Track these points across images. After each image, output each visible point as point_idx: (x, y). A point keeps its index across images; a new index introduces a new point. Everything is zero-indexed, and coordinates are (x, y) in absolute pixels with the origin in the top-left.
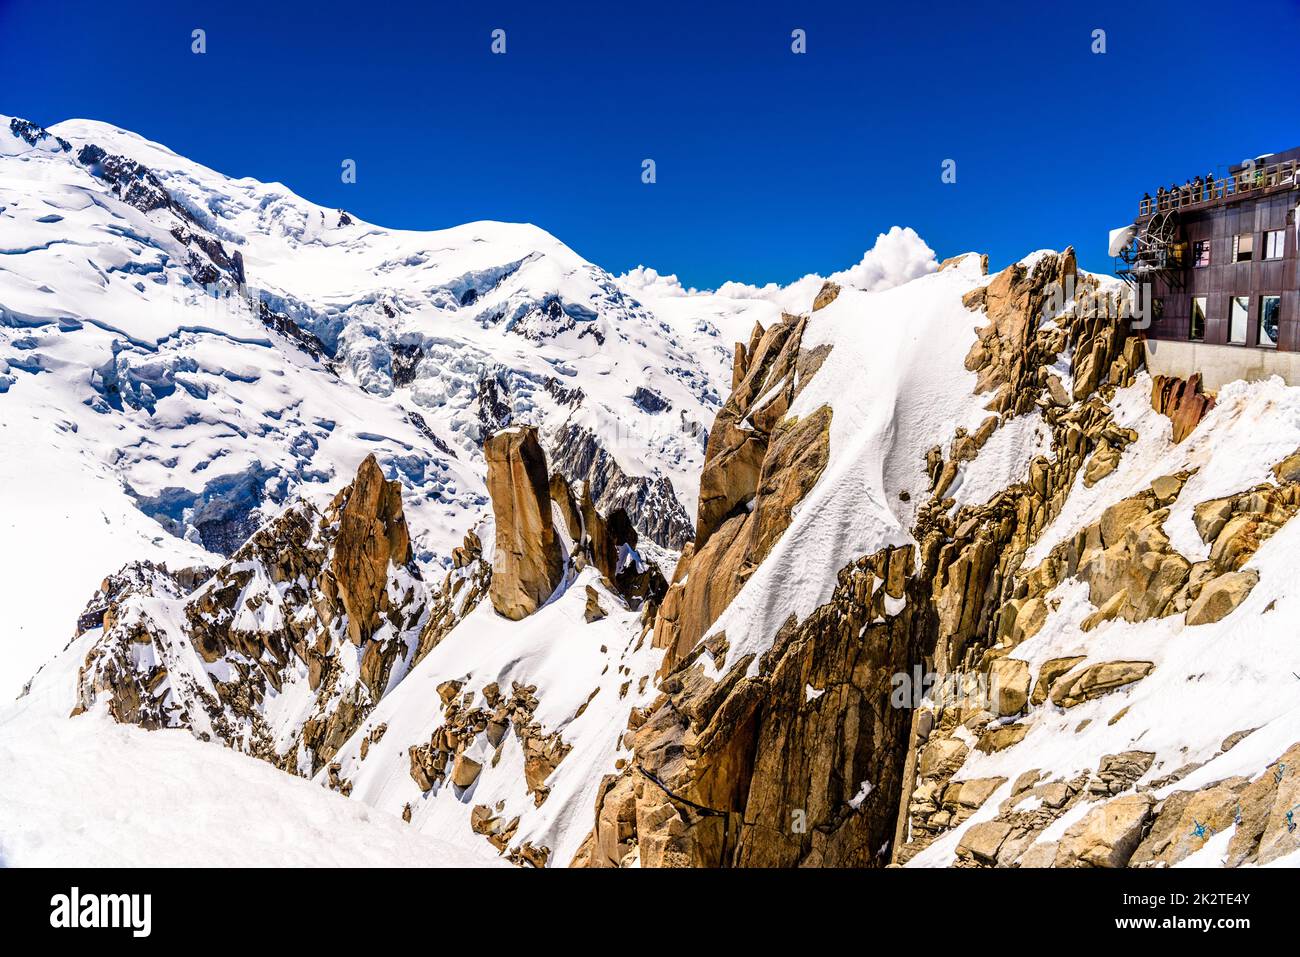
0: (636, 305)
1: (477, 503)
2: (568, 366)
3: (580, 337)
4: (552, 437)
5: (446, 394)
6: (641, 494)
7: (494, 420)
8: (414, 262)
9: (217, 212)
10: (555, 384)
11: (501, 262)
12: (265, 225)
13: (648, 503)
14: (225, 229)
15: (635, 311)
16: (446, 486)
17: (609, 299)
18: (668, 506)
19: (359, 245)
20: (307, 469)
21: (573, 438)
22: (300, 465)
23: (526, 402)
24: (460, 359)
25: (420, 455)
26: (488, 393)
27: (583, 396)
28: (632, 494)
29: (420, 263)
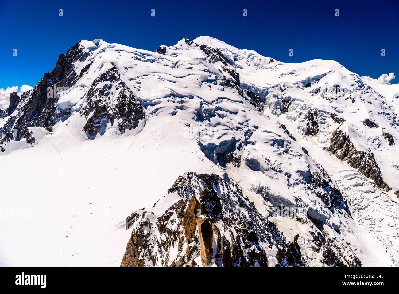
0: (369, 88)
1: (299, 156)
2: (340, 110)
3: (346, 100)
4: (331, 134)
5: (297, 117)
6: (361, 158)
7: (312, 126)
8: (292, 73)
9: (236, 60)
10: (334, 116)
11: (320, 74)
12: (249, 63)
13: (364, 161)
14: (238, 65)
15: (369, 91)
16: (290, 149)
17: (358, 86)
18: (371, 163)
19: (275, 68)
20: (248, 140)
21: (339, 135)
22: (247, 139)
23: (323, 121)
24: (303, 106)
25: (283, 139)
26: (311, 117)
27: (344, 121)
28: (358, 157)
29: (293, 74)
